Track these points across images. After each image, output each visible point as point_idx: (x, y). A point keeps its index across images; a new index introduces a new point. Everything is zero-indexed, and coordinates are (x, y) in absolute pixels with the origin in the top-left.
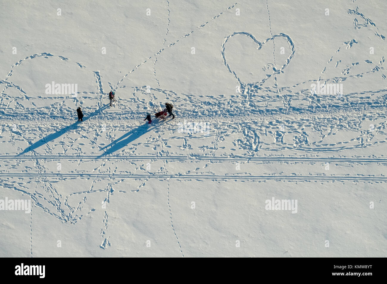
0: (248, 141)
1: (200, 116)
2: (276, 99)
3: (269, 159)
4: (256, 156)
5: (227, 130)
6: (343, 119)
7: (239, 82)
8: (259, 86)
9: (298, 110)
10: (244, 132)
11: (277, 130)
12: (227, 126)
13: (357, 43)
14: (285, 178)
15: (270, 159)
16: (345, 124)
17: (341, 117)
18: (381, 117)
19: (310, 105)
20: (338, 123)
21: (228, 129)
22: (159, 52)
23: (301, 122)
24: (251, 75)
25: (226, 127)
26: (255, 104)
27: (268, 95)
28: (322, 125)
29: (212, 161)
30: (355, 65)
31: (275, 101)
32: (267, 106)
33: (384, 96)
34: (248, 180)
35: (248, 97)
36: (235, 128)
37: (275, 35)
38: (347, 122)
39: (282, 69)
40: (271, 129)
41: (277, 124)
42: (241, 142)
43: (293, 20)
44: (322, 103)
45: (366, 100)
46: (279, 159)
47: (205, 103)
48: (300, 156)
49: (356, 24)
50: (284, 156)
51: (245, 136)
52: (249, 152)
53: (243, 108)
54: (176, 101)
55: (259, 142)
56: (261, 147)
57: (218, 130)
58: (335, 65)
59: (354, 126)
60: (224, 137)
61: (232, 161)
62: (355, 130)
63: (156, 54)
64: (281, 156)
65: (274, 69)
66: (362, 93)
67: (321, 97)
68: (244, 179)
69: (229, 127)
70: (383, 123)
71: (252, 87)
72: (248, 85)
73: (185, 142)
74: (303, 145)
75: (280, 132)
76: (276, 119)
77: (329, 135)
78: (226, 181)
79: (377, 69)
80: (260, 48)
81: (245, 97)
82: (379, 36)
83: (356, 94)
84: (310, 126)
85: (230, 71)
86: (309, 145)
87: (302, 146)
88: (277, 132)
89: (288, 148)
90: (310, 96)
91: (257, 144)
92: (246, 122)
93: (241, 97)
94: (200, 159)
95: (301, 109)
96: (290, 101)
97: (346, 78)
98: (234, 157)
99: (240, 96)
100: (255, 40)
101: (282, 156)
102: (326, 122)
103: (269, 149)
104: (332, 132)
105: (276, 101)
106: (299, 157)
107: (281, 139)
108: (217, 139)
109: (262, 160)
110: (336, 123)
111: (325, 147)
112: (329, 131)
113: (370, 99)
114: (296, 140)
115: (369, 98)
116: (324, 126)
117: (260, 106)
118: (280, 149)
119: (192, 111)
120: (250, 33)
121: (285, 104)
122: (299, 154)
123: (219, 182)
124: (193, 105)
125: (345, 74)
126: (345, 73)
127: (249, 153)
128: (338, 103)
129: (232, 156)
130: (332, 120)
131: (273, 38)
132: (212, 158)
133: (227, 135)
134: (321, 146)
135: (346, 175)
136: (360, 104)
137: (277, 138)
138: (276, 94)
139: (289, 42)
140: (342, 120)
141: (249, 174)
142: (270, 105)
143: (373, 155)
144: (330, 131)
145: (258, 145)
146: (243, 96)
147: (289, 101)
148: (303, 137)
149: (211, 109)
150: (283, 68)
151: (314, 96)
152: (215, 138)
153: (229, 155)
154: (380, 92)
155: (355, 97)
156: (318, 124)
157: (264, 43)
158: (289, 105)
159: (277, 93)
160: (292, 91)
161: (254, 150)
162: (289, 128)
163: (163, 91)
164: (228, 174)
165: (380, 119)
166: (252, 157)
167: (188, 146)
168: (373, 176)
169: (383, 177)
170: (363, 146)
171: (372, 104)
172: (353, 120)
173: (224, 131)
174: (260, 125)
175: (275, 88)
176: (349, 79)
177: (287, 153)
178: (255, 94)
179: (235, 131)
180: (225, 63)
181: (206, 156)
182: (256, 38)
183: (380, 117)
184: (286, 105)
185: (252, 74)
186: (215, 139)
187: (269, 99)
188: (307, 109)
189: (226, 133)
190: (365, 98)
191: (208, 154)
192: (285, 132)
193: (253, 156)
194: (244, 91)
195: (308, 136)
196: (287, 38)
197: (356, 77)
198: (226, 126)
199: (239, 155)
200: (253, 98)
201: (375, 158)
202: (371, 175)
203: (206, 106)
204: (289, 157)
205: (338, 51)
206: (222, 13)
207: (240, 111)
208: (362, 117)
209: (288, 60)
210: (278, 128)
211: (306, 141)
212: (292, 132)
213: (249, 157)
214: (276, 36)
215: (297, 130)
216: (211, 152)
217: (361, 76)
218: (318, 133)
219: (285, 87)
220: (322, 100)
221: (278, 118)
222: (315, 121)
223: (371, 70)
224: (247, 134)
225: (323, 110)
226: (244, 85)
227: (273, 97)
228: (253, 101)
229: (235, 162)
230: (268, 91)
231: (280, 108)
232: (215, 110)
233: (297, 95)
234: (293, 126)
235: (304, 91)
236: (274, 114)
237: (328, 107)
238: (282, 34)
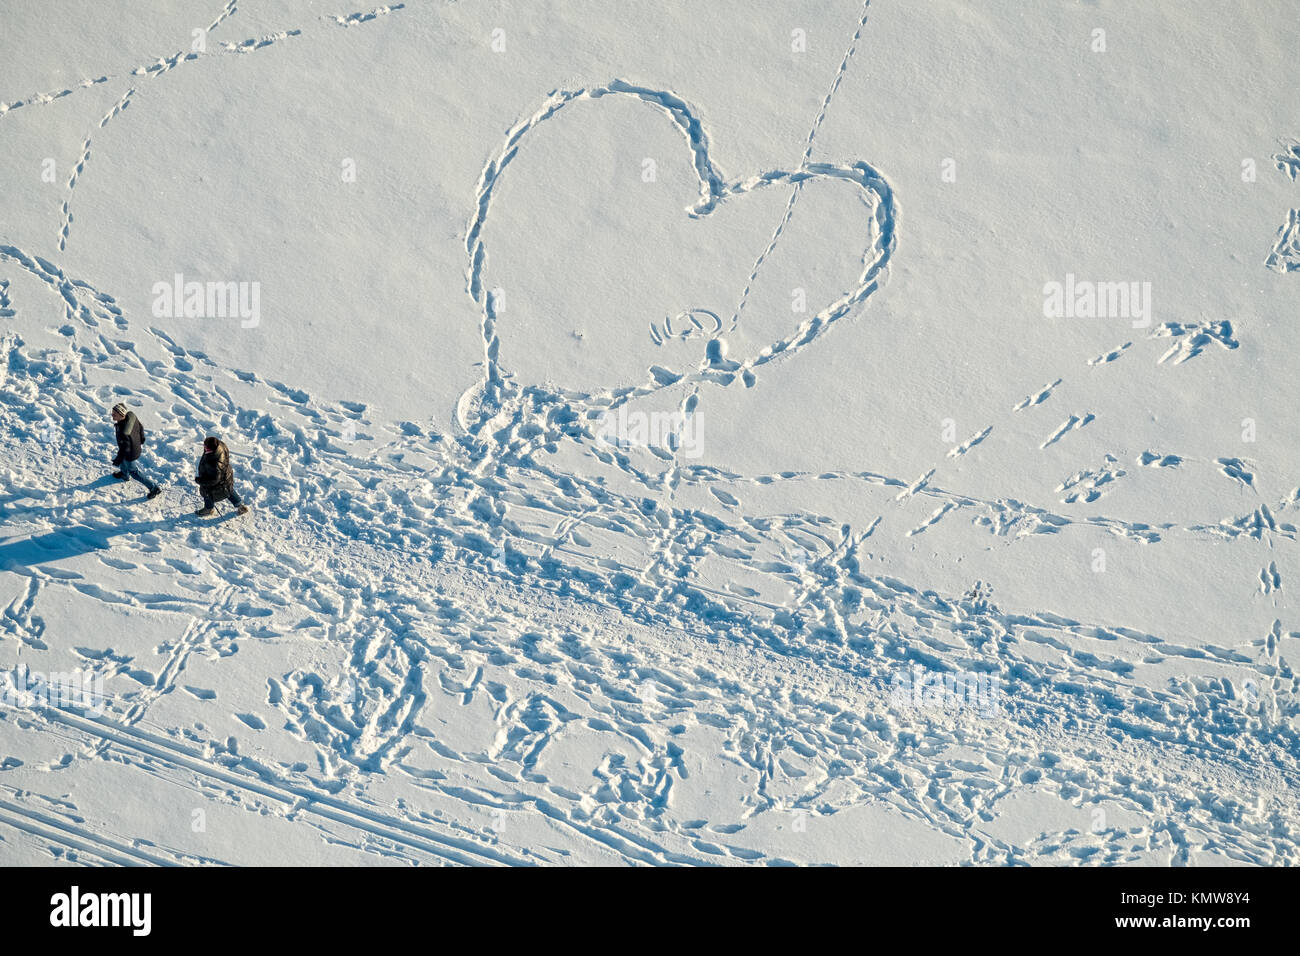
0: (354, 698)
1: (181, 482)
2: (628, 517)
3: (407, 835)
4: (348, 796)
5: (282, 603)
7: (486, 360)
8: (583, 417)
9: (713, 615)
10: (361, 645)
11: (539, 692)
12: (294, 584)
13: (1235, 345)
15: (413, 837)
16: (916, 775)
17: (918, 731)
18: (1133, 797)
19: (791, 611)
20: (883, 759)
21: (288, 599)
22: (162, 62)
23: (690, 688)
24: (573, 342)
25: (283, 588)
26: (502, 511)
27: (600, 480)
29: (108, 746)
30: (1155, 464)
31: (617, 529)
32: (557, 544)
33: (1214, 686)
35: (488, 460)
36: (327, 609)
37: (826, 162)
38: (931, 767)
39: (755, 364)
40: (513, 673)
41: (558, 660)
42: (319, 692)
43: (966, 112)
44: (863, 615)
45: (1101, 679)
47: (245, 418)
49: (1285, 241)
50: (495, 842)
51: (354, 670)
52: (328, 764)
53: (428, 514)
54: (102, 358)
55: (407, 727)
56: (404, 752)
57: (230, 590)
58: (1048, 433)
59: (959, 800)
60: (244, 639)
61: (212, 781)
62: (949, 822)
63: (142, 71)
64: (479, 842)
65: (714, 350)
66: (1101, 635)
67: (874, 587)
69: (299, 591)
70: (1122, 835)
71: (538, 411)
72: (526, 393)
73: (26, 595)
74: (634, 816)
75: (548, 710)
76: (573, 628)
77: (797, 805)
80: (707, 208)
81: (476, 453)
83: (1067, 630)
84: (723, 723)
85: (476, 289)
86: (659, 828)
87: (624, 823)
88: (536, 701)
89: (543, 806)
90: (822, 560)
91: (394, 732)
92: (401, 590)
93: (457, 446)
94: (52, 719)
95: (728, 617)
96: (697, 552)
97: (1068, 522)
98: (232, 765)
99: (449, 438)
100: (702, 153)
101: (485, 839)
102: (823, 729)
103: (441, 781)
104: (820, 798)
105: (622, 530)
107: (531, 748)
108: (201, 637)
110: (870, 756)
112: (810, 787)
113: (1128, 682)
114: (605, 778)
115: (1124, 669)
116: (798, 748)
117: (524, 529)
118: (499, 801)
119: (158, 442)
120: (700, 109)
121: (663, 561)
124: (179, 411)
125: (1071, 500)
126: (1075, 491)
127: (323, 765)
128: (945, 648)
129: (227, 754)
130: (858, 730)
131: (807, 177)
132: (115, 732)
133: (263, 634)
134: (718, 852)
136: (1065, 689)
137: (515, 735)
138: (645, 491)
139: (876, 225)
140: (915, 745)
142: (578, 541)
144: (818, 786)
145: (394, 740)
146: (469, 448)
147: (692, 553)
148: (653, 771)
150: (763, 360)
151: (839, 569)
152: (191, 626)
153: (213, 745)
154: (1203, 656)
155: (1051, 641)
156: (774, 729)
157: (743, 187)
158: (683, 572)
159: (655, 485)
160: (736, 503)
161: (357, 762)
162: (609, 702)
163: (67, 286)
164: (151, 844)
165: (1120, 805)
166: (326, 793)
167: (29, 623)
171: (1122, 708)
172: (969, 768)
173: (263, 605)
174: (467, 633)
175: (658, 454)
176: (1076, 531)
177: (518, 832)
178: (535, 455)
179: (318, 625)
180: (474, 235)
182: (712, 148)
183: (1128, 794)
184: (667, 566)
185: (579, 338)
186: (191, 634)
187: (593, 509)
188: (767, 625)
189: (265, 621)
190: (1103, 666)
191: (109, 703)
192: (576, 717)
193: (332, 793)
194: (485, 418)
195: (683, 774)
196: (876, 200)
197: (1125, 531)
198: (287, 581)
199: (265, 763)
200: (512, 471)
203: (241, 437)
204: (519, 855)
205: (1112, 357)
207: (406, 524)
208: (1029, 766)
209: (817, 322)
210: (551, 680)
211: (660, 802)
212: (615, 726)
213: (311, 788)
214: (826, 169)
215: (644, 726)
216: (127, 697)
217: (1154, 538)
218: (745, 778)
219: (713, 470)
220: (868, 603)
221: (586, 630)
222: (768, 706)
223: (1224, 523)
224: (371, 663)
225: (845, 660)
226: (507, 385)
227: (618, 502)
228: (502, 489)
229: (224, 794)
230: (615, 463)
231: (623, 576)
232: (279, 476)
233: (752, 531)
234: (637, 695)
235: (799, 523)
236: (578, 596)
237: (879, 650)
238: (862, 172)
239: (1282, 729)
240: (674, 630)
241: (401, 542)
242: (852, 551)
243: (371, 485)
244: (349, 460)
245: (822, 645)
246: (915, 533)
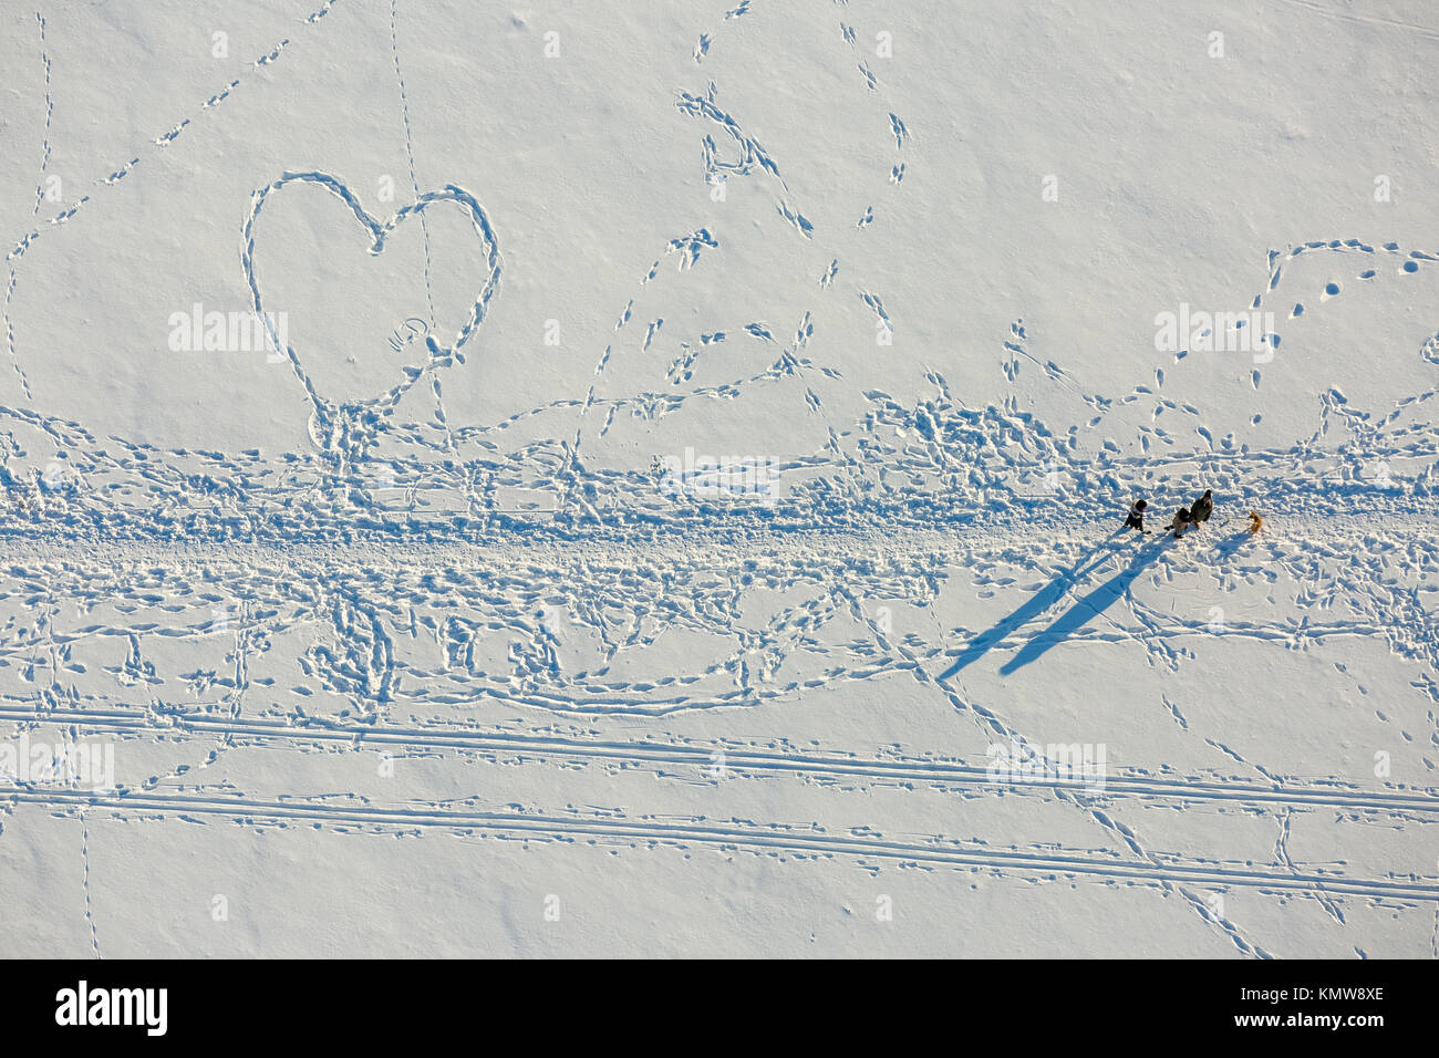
0: (351, 654)
1: (179, 538)
2: (441, 477)
3: (427, 739)
4: (381, 724)
5: (278, 603)
6: (678, 578)
7: (309, 395)
8: (381, 415)
9: (519, 528)
10: (337, 616)
11: (451, 614)
12: (278, 587)
13: (715, 244)
14: (485, 821)
15: (432, 739)
16: (685, 601)
17: (669, 569)
18: (808, 574)
19: (562, 511)
20: (661, 596)
21: (281, 599)
22: (20, 246)
23: (533, 583)
24: (352, 366)
25: (274, 593)
26: (369, 497)
27: (413, 456)
28: (606, 602)
29: (231, 737)
30: (711, 341)
31: (439, 487)
32: (411, 508)
33: (817, 484)
34: (359, 827)
35: (343, 462)
36: (305, 598)
37: (429, 192)
38: (690, 592)
39: (459, 345)
40: (429, 606)
41: (450, 589)
42: (330, 659)
43: (490, 131)
44: (604, 500)
46: (463, 741)
47: (194, 480)
48: (535, 730)
49: (709, 163)
50: (478, 726)
51: (341, 635)
52: (359, 705)
53: (329, 513)
54: (92, 468)
55: (390, 664)
56: (397, 682)
57: (245, 604)
58: (642, 340)
59: (715, 609)
60: (270, 635)
61: (301, 740)
62: (718, 627)
63: (11, 256)
64: (469, 729)
65: (430, 343)
67: (599, 479)
68: (345, 822)
69: (283, 591)
70: (816, 603)
71: (355, 420)
72: (342, 409)
73: (132, 650)
74: (544, 682)
75: (463, 625)
76: (447, 563)
77: (629, 643)
78: (283, 826)
79: (787, 364)
80: (379, 246)
81: (334, 461)
82: (791, 219)
84: (563, 601)
86: (562, 685)
87: (541, 688)
88: (452, 621)
89: (491, 693)
90: (561, 470)
91: (384, 669)
92: (341, 571)
93: (321, 460)
94: (190, 729)
95: (528, 526)
96: (490, 487)
97: (682, 398)
98: (306, 724)
99: (315, 456)
100: (357, 208)
101: (471, 726)
102: (617, 585)
103: (427, 695)
104: (641, 634)
105: (441, 487)
106: (532, 734)
107: (466, 654)
108: (246, 643)
109: (405, 742)
110: (653, 595)
111: (618, 694)
112: (631, 629)
114: (517, 662)
116: (612, 604)
117: (387, 504)
118: (466, 698)
119: (152, 514)
120: (341, 178)
121: (474, 501)
122: (532, 721)
123: (261, 831)
124: (154, 489)
125: (678, 381)
126: (676, 375)
127: (357, 708)
128: (657, 508)
129: (299, 719)
130: (637, 580)
131: (424, 205)
132: (230, 726)
133: (278, 628)
134: (604, 691)
135: (693, 821)
136: (736, 513)
137: (452, 648)
138: (441, 457)
139: (478, 226)
140: (673, 579)
141: (362, 798)
142: (421, 503)
143: (785, 740)
144: (634, 626)
145: (387, 676)
146: (328, 458)
147: (487, 489)
148: (540, 647)
149: (216, 510)
150: (461, 343)
151: (573, 473)
152: (236, 637)
153: (289, 715)
154: (800, 466)
156: (590, 594)
157: (391, 224)
158: (489, 504)
159: (445, 450)
160: (495, 447)
161: (374, 698)
162: (492, 608)
163: (46, 423)
164: (289, 796)
165: (803, 582)
166: (368, 726)
167: (143, 668)
168: (788, 827)
169: (819, 834)
170: (750, 698)
171: (773, 516)
172: (711, 586)
173: (269, 608)
174: (391, 588)
175: (436, 427)
176: (691, 401)
177: (488, 715)
178: (369, 452)
179: (306, 611)
180: (259, 309)
181: (210, 715)
182: (361, 203)
183: (804, 574)
184: (478, 503)
185: (353, 362)
186: (239, 643)
187: (419, 478)
188: (552, 525)
189: (276, 618)
191: (217, 707)
192: (480, 624)
193: (372, 723)
194: (328, 436)
195: (557, 643)
196: (470, 208)
197: (717, 395)
198: (274, 586)
199: (325, 717)
200: (361, 467)
201: (791, 752)
202: (780, 826)
203: (199, 495)
204: (495, 731)
205: (652, 275)
206: (237, 82)
207: (320, 523)
208: (743, 573)
209: (478, 306)
210: (453, 604)
211: (554, 667)
212: (504, 623)
213: (359, 725)
214: (431, 196)
215: (521, 618)
216: (225, 699)
217: (735, 393)
218: (592, 635)
219: (472, 429)
220: (601, 491)
221: (454, 562)
222: (580, 580)
223: (768, 370)
224: (348, 627)
225: (606, 534)
226: (329, 408)
227: (430, 468)
228: (362, 481)
229: (312, 747)
230: (415, 441)
231: (457, 519)
232: (232, 515)
233: (514, 463)
234: (505, 598)
235: (536, 449)
236: (438, 540)
237: (622, 521)
238: (452, 192)
239: (867, 500)
240: (502, 545)
241: (324, 538)
242: (574, 458)
243: (288, 504)
244: (266, 491)
245: (589, 528)
246: (603, 434)
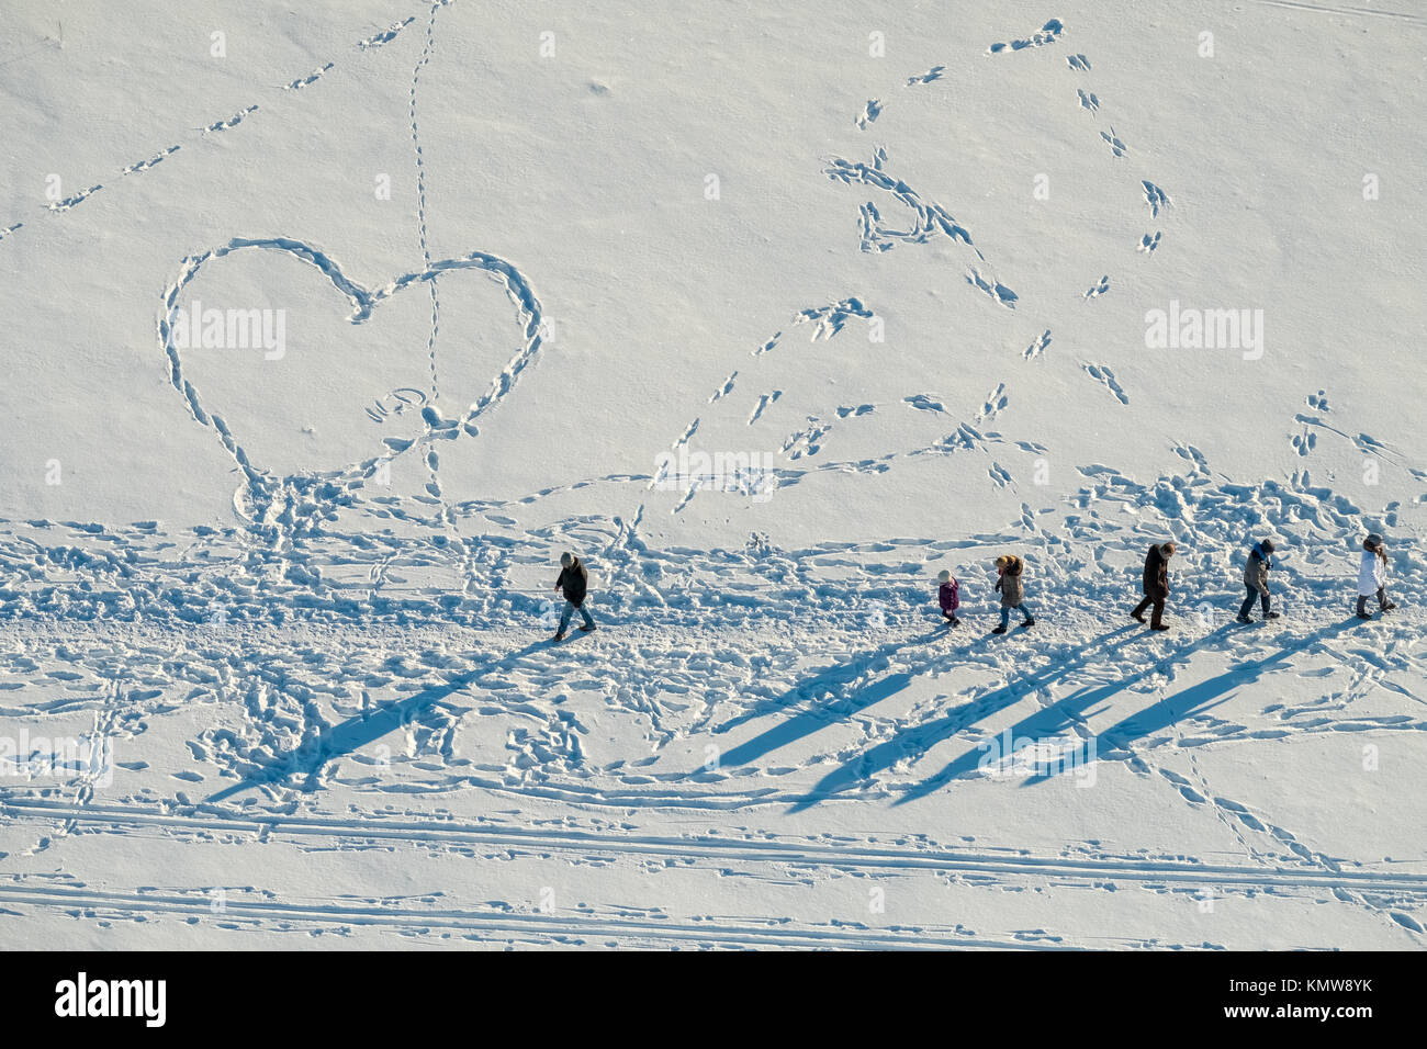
0: (267, 740)
1: (26, 615)
2: (428, 553)
3: (372, 830)
4: (303, 812)
5: (165, 683)
6: (776, 663)
7: (240, 467)
8: (345, 489)
9: (540, 609)
10: (251, 701)
11: (424, 699)
12: (167, 668)
13: (869, 314)
14: (450, 920)
15: (379, 830)
16: (782, 687)
17: (765, 654)
18: (976, 660)
19: (606, 591)
20: (748, 681)
21: (169, 679)
23: (553, 666)
24: (307, 436)
25: (159, 672)
26: (317, 573)
27: (387, 532)
28: (662, 686)
29: (75, 824)
30: (852, 415)
31: (421, 564)
32: (378, 586)
34: (257, 923)
35: (281, 539)
36: (206, 679)
37: (446, 259)
38: (792, 678)
39: (469, 419)
41: (427, 672)
42: (233, 742)
43: (544, 198)
44: (667, 581)
45: (900, 581)
46: (424, 833)
47: (56, 554)
48: (536, 823)
49: (868, 230)
50: (450, 818)
51: (255, 719)
52: (273, 793)
53: (253, 589)
55: (326, 751)
56: (333, 770)
57: (115, 684)
58: (747, 414)
60: (147, 718)
61: (180, 829)
64: (436, 820)
65: (429, 416)
66: (878, 548)
67: (666, 557)
68: (235, 917)
69: (174, 671)
70: (984, 690)
71: (305, 493)
72: (287, 482)
74: (560, 772)
75: (440, 710)
76: (424, 645)
77: (693, 731)
78: (140, 920)
79: (964, 438)
80: (365, 315)
81: (270, 536)
82: (987, 288)
83: (849, 551)
84: (598, 686)
85: (200, 416)
86: (585, 775)
87: (553, 778)
88: (425, 706)
89: (475, 782)
90: (610, 548)
92: (264, 651)
93: (249, 535)
94: (14, 814)
96: (500, 565)
97: (803, 473)
98: (190, 814)
99: (241, 530)
100: (337, 276)
101: (441, 818)
102: (682, 670)
103: (378, 784)
104: (711, 722)
105: (427, 564)
106: (533, 827)
107: (441, 742)
108: (110, 724)
109: (338, 833)
110: (736, 681)
111: (670, 786)
112: (697, 716)
113: (924, 577)
114: (518, 749)
115: (914, 569)
116: (670, 689)
117: (343, 582)
118: (436, 787)
120: (317, 244)
121: (474, 579)
122: (533, 812)
123: (106, 925)
125: (797, 456)
126: (796, 449)
127: (269, 796)
128: (752, 588)
129: (180, 806)
130: (713, 664)
131: (436, 273)
132: (76, 812)
133: (162, 709)
134: (648, 782)
135: (771, 923)
136: (870, 595)
137: (422, 736)
138: (431, 532)
139: (513, 295)
140: (768, 665)
141: (265, 892)
142: (394, 580)
143: (922, 837)
144: (703, 713)
146: (261, 533)
148: (557, 735)
149: (85, 585)
150: (475, 414)
151: (628, 552)
152: (97, 719)
153: (165, 802)
154: (975, 544)
155: (841, 562)
156: (639, 679)
157: (385, 293)
158: (497, 583)
159: (435, 525)
160: (513, 522)
161: (297, 787)
162: (489, 693)
164: (153, 889)
165: (969, 669)
166: (283, 815)
168: (916, 930)
169: (966, 938)
170: (871, 790)
171: (930, 600)
173: (149, 689)
174: (337, 669)
175: (426, 501)
176: (815, 478)
177: (467, 806)
178: (321, 525)
179: (206, 693)
180: (176, 378)
181: (46, 799)
182: (342, 269)
183: (970, 660)
184: (480, 582)
185: (310, 432)
187: (394, 554)
189: (159, 700)
190: (894, 571)
191: (57, 792)
192: (467, 710)
193: (289, 813)
194: (262, 510)
195: (583, 730)
196: (504, 277)
197: (855, 469)
198: (161, 667)
199: (218, 805)
200: (308, 542)
201: (930, 848)
202: (906, 929)
203: (61, 570)
204: (477, 823)
206: (177, 148)
207: (238, 601)
208: (875, 659)
209: (505, 377)
210: (429, 687)
211: (575, 756)
212: (504, 709)
213: (269, 814)
214: (449, 264)
215: (530, 703)
217: (882, 468)
218: (638, 721)
219: (480, 503)
220: (667, 569)
221: (436, 645)
222: (626, 664)
223: (936, 443)
224: (267, 711)
225: (672, 617)
226: (267, 480)
227: (411, 544)
228: (308, 557)
229: (195, 836)
230: (392, 516)
231: (446, 598)
232: (110, 590)
233: (541, 540)
234: (510, 682)
235: (576, 525)
236: (416, 622)
237: (696, 602)
238: (480, 259)
239: (1074, 582)
240: (512, 628)
241: (242, 616)
242: (631, 535)
243: (193, 579)
244: (163, 565)
245: (645, 610)
246: (677, 510)
